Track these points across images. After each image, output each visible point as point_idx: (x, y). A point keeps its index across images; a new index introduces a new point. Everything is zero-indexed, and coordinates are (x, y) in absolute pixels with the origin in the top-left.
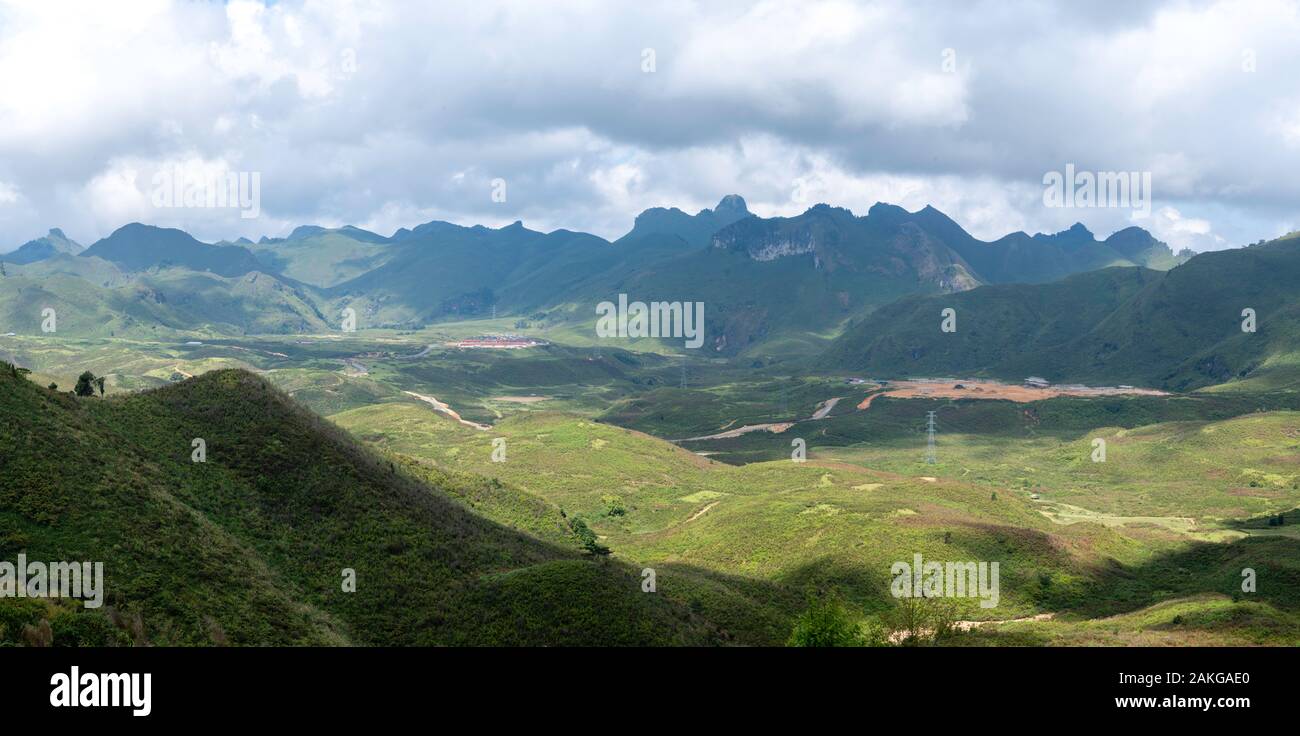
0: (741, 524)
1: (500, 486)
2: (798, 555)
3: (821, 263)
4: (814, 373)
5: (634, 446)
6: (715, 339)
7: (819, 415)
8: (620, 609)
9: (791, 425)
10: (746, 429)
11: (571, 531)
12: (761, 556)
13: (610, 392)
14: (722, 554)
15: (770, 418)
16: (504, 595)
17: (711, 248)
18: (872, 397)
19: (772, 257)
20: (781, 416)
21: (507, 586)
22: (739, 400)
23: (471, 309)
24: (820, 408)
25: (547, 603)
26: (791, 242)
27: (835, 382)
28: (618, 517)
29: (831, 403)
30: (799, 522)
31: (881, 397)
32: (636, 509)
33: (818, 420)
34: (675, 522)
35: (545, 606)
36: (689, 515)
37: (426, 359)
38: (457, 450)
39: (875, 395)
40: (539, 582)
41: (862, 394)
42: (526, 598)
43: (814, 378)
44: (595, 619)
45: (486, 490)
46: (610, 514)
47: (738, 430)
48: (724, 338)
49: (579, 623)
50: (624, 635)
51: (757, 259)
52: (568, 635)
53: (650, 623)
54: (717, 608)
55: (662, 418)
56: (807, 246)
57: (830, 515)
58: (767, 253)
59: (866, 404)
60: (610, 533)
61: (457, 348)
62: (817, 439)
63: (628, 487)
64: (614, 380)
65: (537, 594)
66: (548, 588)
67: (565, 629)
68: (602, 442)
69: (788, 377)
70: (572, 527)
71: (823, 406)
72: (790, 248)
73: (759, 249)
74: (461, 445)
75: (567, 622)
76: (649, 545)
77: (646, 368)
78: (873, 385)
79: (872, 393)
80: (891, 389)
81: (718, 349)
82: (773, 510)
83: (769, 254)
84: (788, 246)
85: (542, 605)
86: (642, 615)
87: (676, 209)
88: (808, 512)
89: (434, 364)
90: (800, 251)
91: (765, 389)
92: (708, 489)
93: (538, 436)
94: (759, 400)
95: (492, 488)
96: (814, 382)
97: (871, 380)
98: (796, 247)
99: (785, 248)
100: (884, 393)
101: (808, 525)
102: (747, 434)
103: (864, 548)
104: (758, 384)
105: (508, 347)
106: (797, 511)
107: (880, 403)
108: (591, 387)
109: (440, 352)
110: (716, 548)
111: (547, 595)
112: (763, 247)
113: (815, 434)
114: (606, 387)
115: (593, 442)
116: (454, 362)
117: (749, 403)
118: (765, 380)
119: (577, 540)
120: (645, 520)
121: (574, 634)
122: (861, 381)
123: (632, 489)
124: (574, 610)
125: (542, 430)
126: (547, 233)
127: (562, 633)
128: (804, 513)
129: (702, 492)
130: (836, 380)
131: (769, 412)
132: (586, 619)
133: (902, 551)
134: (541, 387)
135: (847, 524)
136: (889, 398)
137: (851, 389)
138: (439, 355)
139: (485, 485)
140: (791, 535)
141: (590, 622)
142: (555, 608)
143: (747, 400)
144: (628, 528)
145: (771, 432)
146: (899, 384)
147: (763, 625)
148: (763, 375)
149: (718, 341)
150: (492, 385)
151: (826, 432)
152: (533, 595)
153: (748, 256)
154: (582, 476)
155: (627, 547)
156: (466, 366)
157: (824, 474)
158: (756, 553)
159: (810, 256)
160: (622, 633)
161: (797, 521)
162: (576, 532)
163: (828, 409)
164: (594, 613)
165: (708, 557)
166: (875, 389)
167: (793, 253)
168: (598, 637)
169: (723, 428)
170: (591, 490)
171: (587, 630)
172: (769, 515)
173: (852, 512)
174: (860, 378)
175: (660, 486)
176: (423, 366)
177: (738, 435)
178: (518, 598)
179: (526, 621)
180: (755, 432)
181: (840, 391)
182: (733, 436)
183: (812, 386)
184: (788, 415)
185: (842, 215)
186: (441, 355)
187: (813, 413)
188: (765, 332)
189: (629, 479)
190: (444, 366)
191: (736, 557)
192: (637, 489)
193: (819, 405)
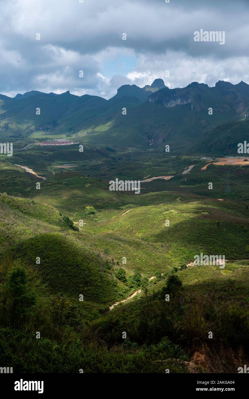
0: (138, 218)
1: (35, 204)
2: (158, 230)
3: (194, 108)
4: (187, 155)
5: (102, 186)
6: (149, 140)
7: (185, 172)
8: (70, 252)
9: (173, 176)
10: (154, 178)
11: (63, 221)
12: (144, 230)
13: (102, 163)
14: (129, 230)
15: (164, 174)
16: (24, 247)
17: (147, 102)
18: (208, 165)
19: (173, 105)
20: (169, 173)
21: (26, 244)
22: (154, 166)
23: (48, 129)
24: (186, 170)
25: (41, 250)
26: (181, 99)
27: (194, 158)
28: (92, 215)
29: (191, 167)
30: (161, 217)
31: (211, 165)
32: (100, 212)
33: (184, 175)
34: (115, 217)
35: (40, 251)
36: (121, 214)
37: (26, 150)
38: (30, 189)
39: (209, 164)
40: (38, 242)
41: (204, 163)
42: (33, 249)
43: (186, 157)
44: (60, 256)
45: (28, 205)
46: (89, 214)
47: (151, 179)
48: (153, 140)
49: (53, 258)
50: (70, 262)
51: (167, 106)
52: (48, 263)
53: (81, 257)
54: (117, 251)
55: (121, 174)
56: (188, 101)
57: (173, 214)
58: (171, 104)
59: (205, 168)
60: (89, 221)
61: (40, 145)
62: (182, 182)
63: (98, 203)
64: (104, 158)
65: (37, 246)
66: (42, 244)
67: (47, 260)
68: (89, 185)
69: (176, 156)
70: (64, 220)
71: (188, 169)
72: (181, 101)
73: (168, 102)
74: (32, 187)
75: (48, 258)
76: (102, 227)
77: (119, 153)
78: (210, 159)
79: (209, 163)
80: (216, 162)
81: (150, 145)
82: (152, 212)
83: (172, 104)
84: (180, 101)
85: (39, 251)
86: (78, 254)
87: (135, 85)
88: (165, 213)
89: (28, 152)
90: (185, 103)
91: (165, 162)
92: (131, 204)
93: (64, 183)
94: (162, 166)
95: (31, 205)
96: (185, 158)
97: (209, 158)
98: (183, 101)
99: (179, 102)
100: (213, 163)
101: (163, 218)
102: (154, 180)
103: (183, 228)
104: (163, 159)
105: (61, 145)
106: (161, 212)
107: (211, 167)
108: (94, 161)
109: (32, 147)
110: (127, 227)
111: (41, 247)
112: (170, 101)
113: (182, 180)
114: (100, 161)
115: (86, 184)
116: (37, 151)
117: (157, 168)
118: (167, 158)
119: (66, 225)
120: (103, 216)
121: (51, 262)
122: (204, 158)
123: (100, 203)
124: (52, 253)
125: (65, 180)
126: (80, 96)
127: (46, 262)
128: (164, 213)
129: (128, 205)
130: (193, 158)
131: (164, 171)
132: (56, 256)
133: (198, 229)
134: (74, 162)
135: (179, 218)
136: (215, 165)
137: (200, 161)
138: (32, 149)
139: (28, 203)
140: (157, 222)
141: (57, 258)
142: (44, 252)
143: (157, 166)
144: (96, 219)
145: (164, 180)
146: (221, 159)
147: (134, 259)
148: (167, 156)
149: (150, 141)
150: (53, 161)
151: (186, 180)
152: (36, 247)
153: (164, 105)
154: (80, 199)
155: (93, 227)
156: (42, 153)
157: (178, 197)
158: (142, 229)
159: (189, 105)
160: (70, 261)
161: (160, 216)
162: (65, 221)
163: (189, 170)
164: (59, 254)
165: (123, 231)
166: (210, 161)
167: (182, 104)
168: (60, 263)
169: (145, 178)
170: (83, 204)
171: (56, 260)
172: (149, 214)
173: (183, 213)
174: (204, 157)
175: (112, 202)
176: (24, 153)
177: (151, 181)
178: (29, 248)
179: (32, 258)
180: (158, 179)
181: (195, 162)
182: (148, 181)
183: (184, 160)
184: (172, 173)
185: (204, 86)
186: (33, 149)
187: (183, 171)
188: (170, 137)
189: (99, 200)
190: (33, 153)
191: (134, 231)
192: (102, 204)
193: (186, 168)
